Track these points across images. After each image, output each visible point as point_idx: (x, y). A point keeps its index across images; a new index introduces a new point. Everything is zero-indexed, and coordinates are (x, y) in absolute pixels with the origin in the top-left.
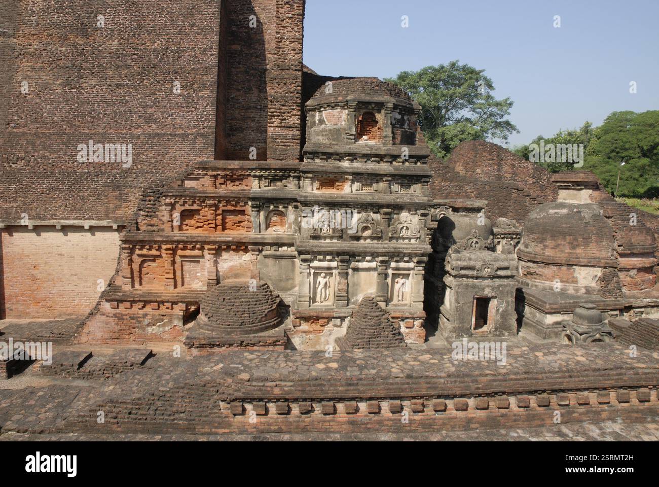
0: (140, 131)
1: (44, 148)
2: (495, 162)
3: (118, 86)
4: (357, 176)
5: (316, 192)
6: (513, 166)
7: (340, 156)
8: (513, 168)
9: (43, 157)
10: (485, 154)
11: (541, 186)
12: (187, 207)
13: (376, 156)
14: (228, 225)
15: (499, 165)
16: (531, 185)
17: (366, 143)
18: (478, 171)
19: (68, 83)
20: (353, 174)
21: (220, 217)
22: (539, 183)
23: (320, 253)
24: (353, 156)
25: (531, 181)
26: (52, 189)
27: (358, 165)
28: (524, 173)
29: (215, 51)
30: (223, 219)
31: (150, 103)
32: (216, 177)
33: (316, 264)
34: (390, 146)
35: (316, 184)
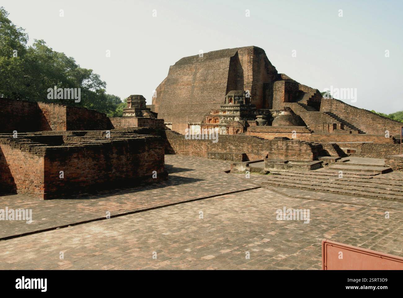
0: (212, 103)
1: (197, 107)
2: (330, 105)
3: (210, 92)
4: (228, 110)
5: (222, 114)
6: (337, 106)
7: (226, 107)
8: (336, 106)
9: (196, 109)
10: (326, 102)
11: (347, 113)
12: (210, 118)
13: (231, 106)
14: (217, 122)
15: (331, 105)
16: (343, 112)
17: (230, 104)
18: (323, 108)
19: (202, 93)
20: (227, 110)
21: (215, 120)
22: (346, 112)
23: (222, 126)
24: (227, 107)
25: (343, 111)
26: (197, 116)
27: (228, 108)
28: (341, 108)
29: (227, 83)
30: (216, 121)
31: (214, 96)
32: (214, 112)
33: (222, 128)
34: (234, 104)
35: (223, 112)
